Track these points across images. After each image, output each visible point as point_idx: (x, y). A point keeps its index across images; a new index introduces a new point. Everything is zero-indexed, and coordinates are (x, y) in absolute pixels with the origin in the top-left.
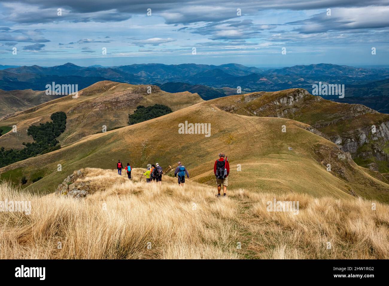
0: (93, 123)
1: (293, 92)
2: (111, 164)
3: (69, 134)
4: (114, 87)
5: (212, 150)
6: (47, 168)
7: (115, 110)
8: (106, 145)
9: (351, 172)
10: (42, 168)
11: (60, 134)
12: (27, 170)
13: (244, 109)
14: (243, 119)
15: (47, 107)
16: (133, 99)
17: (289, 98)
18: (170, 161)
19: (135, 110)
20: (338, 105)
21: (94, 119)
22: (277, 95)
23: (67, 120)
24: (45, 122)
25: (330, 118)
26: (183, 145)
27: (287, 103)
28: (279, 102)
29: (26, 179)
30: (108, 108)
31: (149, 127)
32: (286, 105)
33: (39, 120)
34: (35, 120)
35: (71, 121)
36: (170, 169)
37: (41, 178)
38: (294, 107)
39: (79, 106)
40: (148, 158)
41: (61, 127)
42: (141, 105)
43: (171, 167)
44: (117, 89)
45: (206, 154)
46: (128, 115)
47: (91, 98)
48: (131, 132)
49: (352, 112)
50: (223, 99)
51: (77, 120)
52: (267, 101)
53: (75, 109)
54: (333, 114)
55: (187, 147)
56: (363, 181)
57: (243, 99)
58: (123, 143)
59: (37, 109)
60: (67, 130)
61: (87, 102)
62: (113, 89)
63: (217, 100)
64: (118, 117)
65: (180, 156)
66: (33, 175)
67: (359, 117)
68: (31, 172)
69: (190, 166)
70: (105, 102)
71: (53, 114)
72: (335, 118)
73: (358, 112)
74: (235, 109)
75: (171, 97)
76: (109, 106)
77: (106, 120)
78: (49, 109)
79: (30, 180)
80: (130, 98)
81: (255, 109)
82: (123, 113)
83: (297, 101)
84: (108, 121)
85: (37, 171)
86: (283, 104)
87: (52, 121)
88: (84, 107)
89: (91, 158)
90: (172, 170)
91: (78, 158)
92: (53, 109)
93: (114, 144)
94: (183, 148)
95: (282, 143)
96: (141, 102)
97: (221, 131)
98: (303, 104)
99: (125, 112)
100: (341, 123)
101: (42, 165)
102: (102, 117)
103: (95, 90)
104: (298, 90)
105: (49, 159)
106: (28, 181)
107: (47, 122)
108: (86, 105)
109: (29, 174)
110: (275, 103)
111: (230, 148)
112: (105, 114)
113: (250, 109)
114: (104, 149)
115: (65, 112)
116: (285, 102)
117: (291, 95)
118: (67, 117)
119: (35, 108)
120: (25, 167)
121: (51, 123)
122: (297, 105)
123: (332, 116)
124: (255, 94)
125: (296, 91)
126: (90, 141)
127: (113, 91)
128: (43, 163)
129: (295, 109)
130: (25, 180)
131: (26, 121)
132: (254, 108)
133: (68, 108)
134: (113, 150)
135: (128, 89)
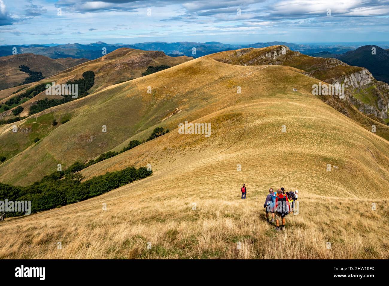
0: (114, 79)
1: (277, 48)
2: (125, 108)
3: (97, 88)
4: (130, 52)
5: (215, 93)
6: (74, 112)
7: (131, 69)
8: (122, 93)
9: (352, 113)
10: (69, 112)
11: (90, 88)
12: (57, 114)
13: (236, 62)
14: (240, 67)
15: (80, 68)
16: (144, 62)
17: (273, 53)
18: (177, 104)
19: (146, 69)
20: (314, 59)
21: (115, 76)
22: (263, 50)
23: (95, 77)
24: (78, 79)
25: (309, 70)
26: (188, 90)
27: (272, 57)
28: (265, 56)
29: (57, 121)
30: (126, 68)
31: (157, 76)
32: (271, 59)
33: (73, 78)
34: (70, 77)
35: (98, 78)
36: (178, 111)
37: (68, 120)
38: (277, 61)
39: (104, 67)
40: (158, 102)
41: (91, 82)
42: (151, 65)
43: (178, 109)
44: (133, 54)
45: (210, 97)
46: (141, 73)
47: (112, 61)
48: (143, 81)
49: (326, 64)
50: (219, 53)
51: (102, 77)
52: (255, 55)
53: (101, 69)
54: (310, 66)
55: (192, 92)
56: (364, 121)
57: (236, 54)
58: (136, 90)
59: (73, 70)
60: (95, 85)
61: (110, 64)
62: (129, 54)
63: (214, 55)
64: (134, 74)
65: (185, 100)
66: (63, 118)
67: (332, 69)
68: (61, 116)
69: (196, 107)
70: (123, 63)
71: (85, 73)
72: (313, 69)
73: (332, 65)
74: (229, 61)
75: (173, 60)
76: (127, 67)
77: (125, 77)
78: (81, 69)
79: (60, 122)
80: (142, 60)
81: (246, 62)
82: (137, 72)
83: (280, 55)
84: (126, 78)
85: (65, 115)
86: (269, 58)
87: (84, 78)
88: (107, 67)
89: (109, 103)
90: (179, 111)
91: (99, 103)
92: (85, 69)
93: (129, 91)
94: (188, 93)
95: (285, 85)
96: (151, 63)
97: (221, 78)
98: (285, 58)
99: (139, 71)
100: (318, 74)
101: (69, 110)
102: (121, 74)
103: (116, 55)
104: (280, 46)
105: (76, 104)
106: (58, 123)
107: (80, 79)
108: (109, 66)
109: (59, 118)
110: (262, 57)
111: (232, 91)
112: (124, 72)
113: (241, 61)
114: (120, 95)
115: (93, 71)
116: (270, 56)
117: (275, 51)
118: (95, 75)
119: (72, 69)
120: (56, 111)
121: (83, 79)
122: (279, 59)
123: (310, 68)
124: (245, 50)
125: (279, 47)
126: (109, 90)
127: (129, 56)
128: (71, 108)
129: (278, 62)
130: (55, 122)
131: (64, 78)
132: (244, 61)
133: (96, 68)
134: (128, 96)
135: (141, 53)
